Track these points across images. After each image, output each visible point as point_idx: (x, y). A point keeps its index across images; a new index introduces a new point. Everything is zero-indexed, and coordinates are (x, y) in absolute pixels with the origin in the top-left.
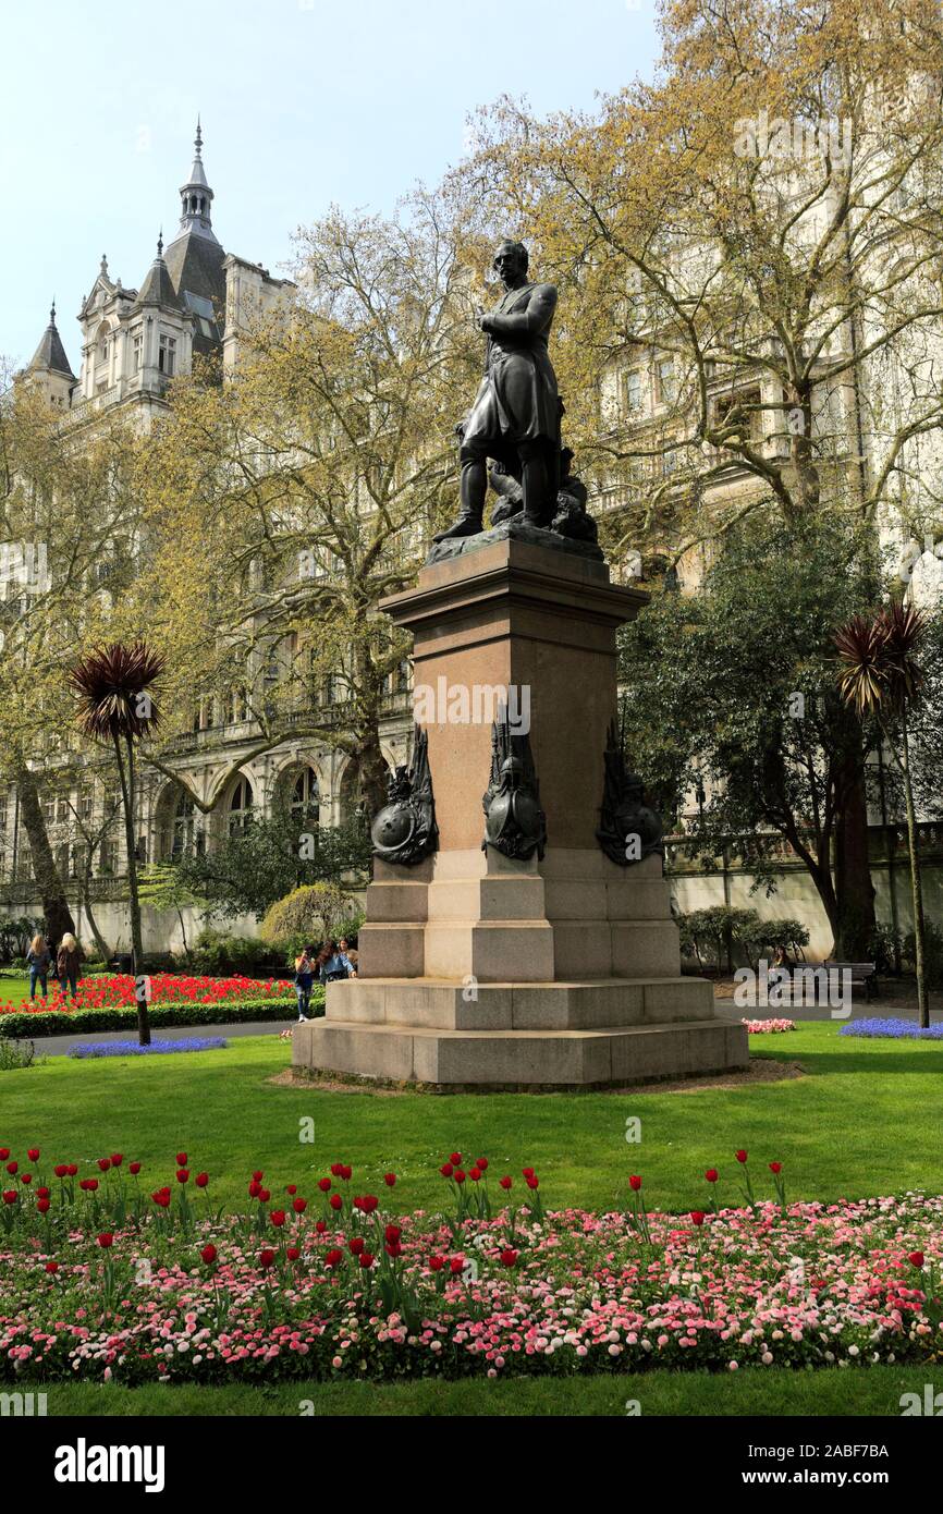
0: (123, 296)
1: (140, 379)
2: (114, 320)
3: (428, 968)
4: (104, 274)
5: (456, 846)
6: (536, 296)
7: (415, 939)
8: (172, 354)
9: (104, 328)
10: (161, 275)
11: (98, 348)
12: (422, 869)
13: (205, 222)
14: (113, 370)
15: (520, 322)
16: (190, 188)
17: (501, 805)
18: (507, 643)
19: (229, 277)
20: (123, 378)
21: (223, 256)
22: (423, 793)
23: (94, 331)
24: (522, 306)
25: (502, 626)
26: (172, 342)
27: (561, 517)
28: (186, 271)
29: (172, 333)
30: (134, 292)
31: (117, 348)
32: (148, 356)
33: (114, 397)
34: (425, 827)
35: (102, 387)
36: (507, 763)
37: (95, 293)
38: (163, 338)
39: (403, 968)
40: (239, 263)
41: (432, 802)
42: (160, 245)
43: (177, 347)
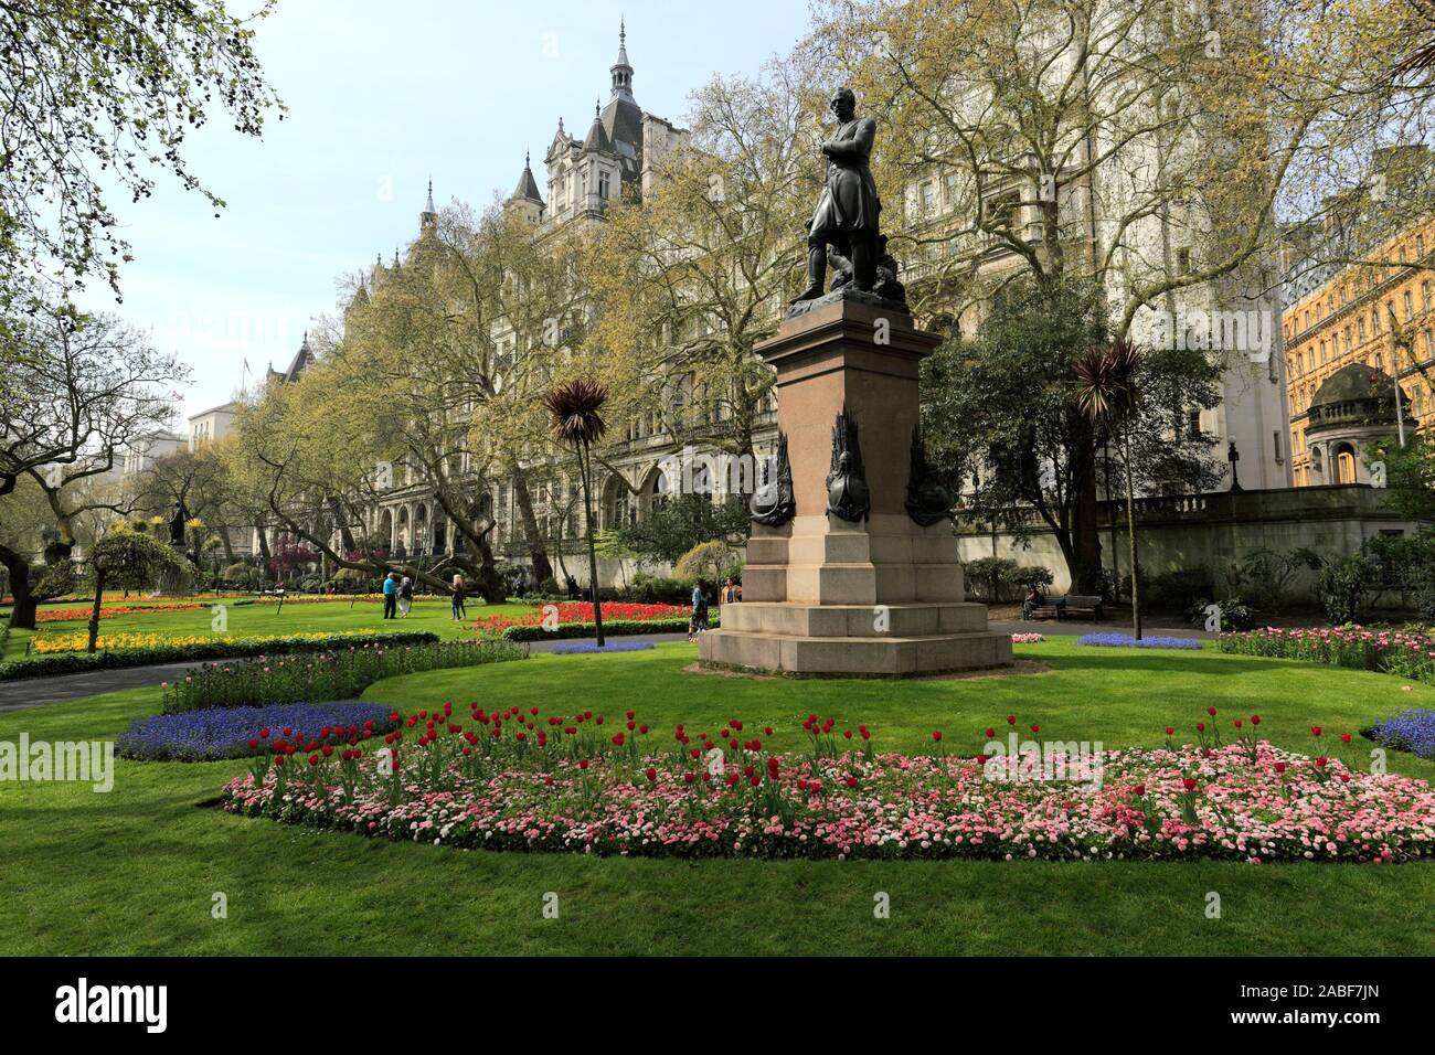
0: (574, 145)
1: (587, 202)
2: (568, 162)
3: (789, 595)
4: (561, 130)
5: (807, 512)
6: (861, 127)
7: (780, 577)
8: (607, 183)
9: (562, 168)
10: (599, 129)
11: (558, 182)
12: (783, 529)
13: (628, 91)
14: (569, 197)
15: (850, 146)
16: (617, 67)
17: (839, 485)
18: (843, 372)
19: (645, 129)
20: (575, 202)
21: (641, 114)
23: (555, 170)
24: (851, 135)
25: (839, 361)
26: (608, 175)
27: (879, 284)
28: (616, 126)
29: (607, 169)
30: (581, 142)
31: (571, 181)
32: (592, 186)
33: (570, 215)
34: (786, 500)
35: (561, 209)
36: (843, 455)
37: (555, 144)
38: (601, 173)
39: (772, 596)
40: (652, 118)
41: (791, 483)
42: (598, 108)
43: (611, 179)
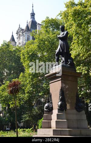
0: (22, 30)
1: (25, 42)
2: (21, 34)
3: (52, 127)
4: (20, 27)
5: (55, 109)
6: (65, 32)
7: (50, 123)
8: (29, 38)
9: (20, 35)
10: (27, 26)
11: (19, 38)
12: (51, 113)
13: (34, 18)
14: (21, 41)
15: (63, 37)
16: (32, 13)
17: (60, 103)
18: (61, 81)
19: (37, 26)
20: (22, 42)
21: (37, 23)
22: (51, 102)
23: (18, 35)
24: (63, 35)
25: (60, 79)
26: (29, 36)
27: (69, 63)
28: (31, 25)
29: (29, 35)
30: (24, 29)
31: (21, 38)
32: (26, 39)
33: (21, 45)
34: (51, 107)
35: (19, 43)
36: (61, 97)
37: (18, 30)
38: (28, 36)
39: (48, 127)
40: (39, 24)
41: (52, 103)
42: (27, 22)
43: (30, 37)
